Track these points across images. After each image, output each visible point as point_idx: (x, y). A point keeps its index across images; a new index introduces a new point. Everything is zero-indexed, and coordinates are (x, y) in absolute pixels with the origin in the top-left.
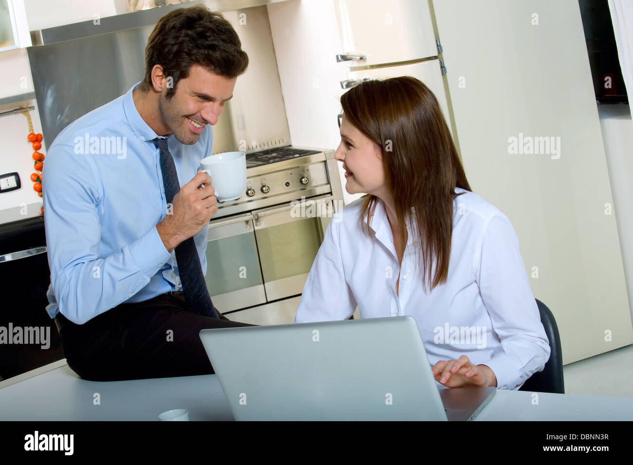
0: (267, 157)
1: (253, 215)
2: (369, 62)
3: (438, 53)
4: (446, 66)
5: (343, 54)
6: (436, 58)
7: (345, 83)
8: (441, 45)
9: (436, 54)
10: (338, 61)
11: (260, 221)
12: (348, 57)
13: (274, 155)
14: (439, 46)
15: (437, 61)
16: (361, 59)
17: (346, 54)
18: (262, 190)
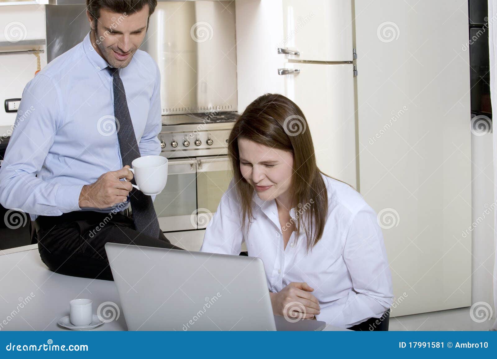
0: (216, 117)
1: (197, 161)
2: (301, 58)
3: (354, 59)
4: (357, 70)
5: (283, 48)
6: (351, 62)
7: (282, 71)
8: (357, 53)
9: (352, 60)
10: (279, 53)
11: (202, 166)
12: (287, 51)
13: (223, 116)
14: (355, 55)
15: (351, 66)
16: (296, 54)
17: (286, 49)
18: (207, 142)
